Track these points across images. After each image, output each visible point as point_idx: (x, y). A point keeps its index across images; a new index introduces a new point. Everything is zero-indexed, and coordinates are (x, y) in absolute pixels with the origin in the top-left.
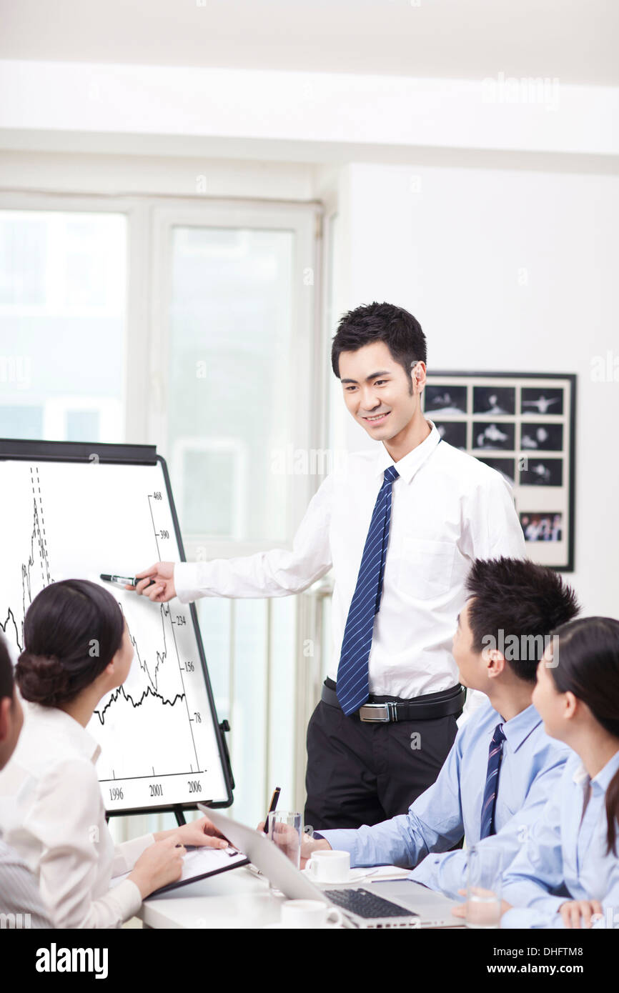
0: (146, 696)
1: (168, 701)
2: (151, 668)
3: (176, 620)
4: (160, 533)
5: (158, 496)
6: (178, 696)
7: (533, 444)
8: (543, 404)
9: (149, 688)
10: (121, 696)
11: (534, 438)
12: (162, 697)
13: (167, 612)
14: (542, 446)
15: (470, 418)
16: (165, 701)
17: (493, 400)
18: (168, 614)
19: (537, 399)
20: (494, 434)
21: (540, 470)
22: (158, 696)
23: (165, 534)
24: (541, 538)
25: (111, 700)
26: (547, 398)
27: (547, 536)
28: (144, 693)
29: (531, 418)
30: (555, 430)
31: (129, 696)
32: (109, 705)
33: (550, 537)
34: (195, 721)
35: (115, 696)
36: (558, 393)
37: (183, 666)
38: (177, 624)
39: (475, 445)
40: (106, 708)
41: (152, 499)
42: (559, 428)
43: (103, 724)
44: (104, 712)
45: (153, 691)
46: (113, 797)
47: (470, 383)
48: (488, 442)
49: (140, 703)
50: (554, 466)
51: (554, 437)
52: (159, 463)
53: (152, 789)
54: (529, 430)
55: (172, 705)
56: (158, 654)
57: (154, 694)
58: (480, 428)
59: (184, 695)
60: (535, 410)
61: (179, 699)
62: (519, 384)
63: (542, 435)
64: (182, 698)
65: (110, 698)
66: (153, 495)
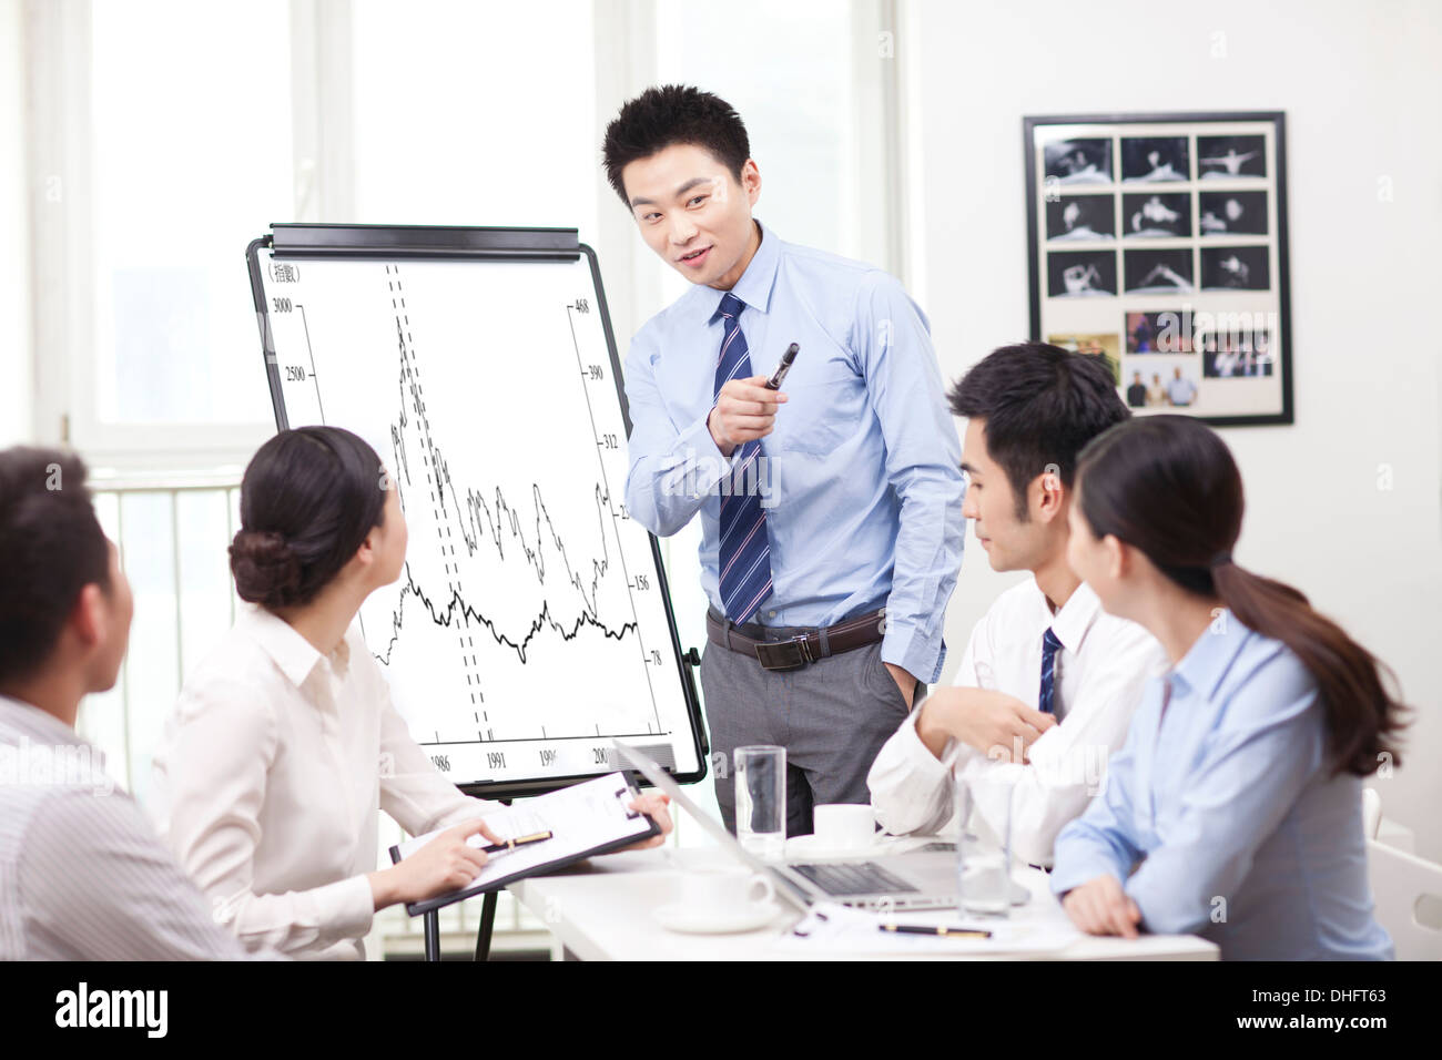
0: (582, 624)
1: (613, 633)
2: (587, 584)
3: (619, 511)
4: (589, 371)
5: (582, 307)
6: (628, 626)
7: (1220, 225)
8: (1233, 161)
9: (585, 613)
10: (546, 625)
11: (1221, 214)
12: (603, 627)
13: (605, 499)
14: (1233, 227)
15: (1118, 187)
16: (608, 633)
17: (1154, 158)
18: (607, 502)
19: (1224, 154)
20: (1157, 212)
21: (1233, 265)
22: (598, 625)
23: (597, 372)
24: (1238, 372)
25: (533, 630)
26: (1239, 152)
27: (1248, 369)
28: (579, 620)
29: (1215, 183)
30: (1254, 201)
31: (557, 624)
32: (530, 637)
33: (1254, 370)
34: (653, 661)
35: (538, 623)
36: (1257, 143)
37: (633, 582)
38: (621, 517)
39: (1128, 230)
40: (526, 640)
41: (574, 311)
42: (1261, 196)
43: (524, 662)
44: (524, 646)
45: (591, 617)
46: (546, 762)
47: (1116, 133)
48: (1148, 224)
49: (574, 635)
50: (1256, 257)
51: (1253, 212)
52: (584, 256)
53: (597, 753)
54: (1213, 202)
55: (619, 638)
56: (596, 563)
57: (593, 622)
58: (1134, 202)
59: (635, 624)
60: (1223, 169)
61: (628, 630)
62: (1193, 132)
63: (1234, 210)
64: (632, 629)
65: (532, 626)
66: (575, 305)
